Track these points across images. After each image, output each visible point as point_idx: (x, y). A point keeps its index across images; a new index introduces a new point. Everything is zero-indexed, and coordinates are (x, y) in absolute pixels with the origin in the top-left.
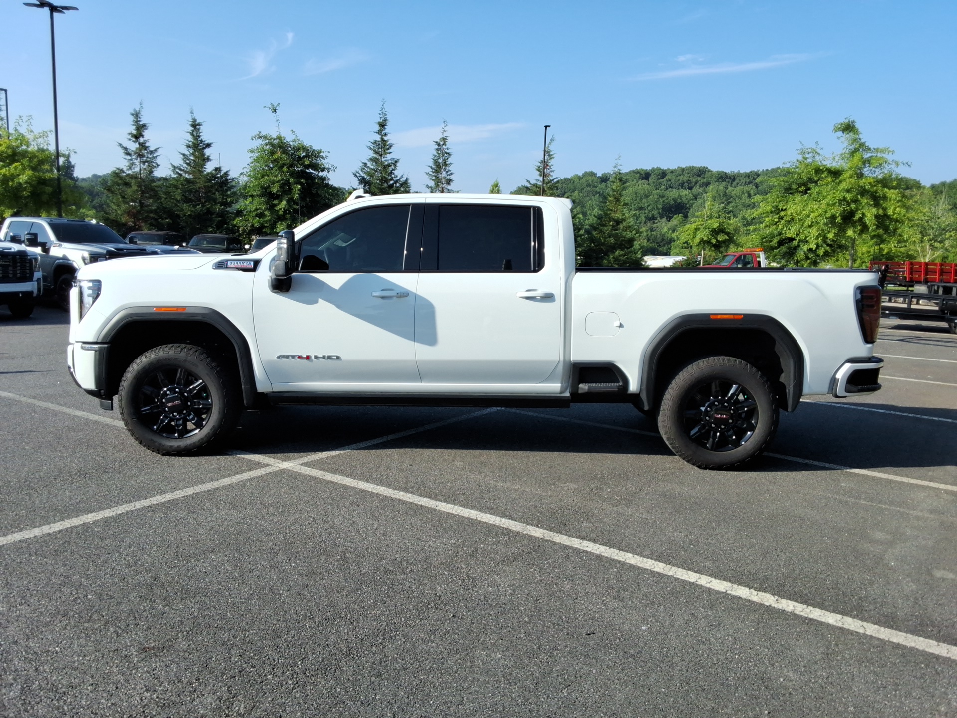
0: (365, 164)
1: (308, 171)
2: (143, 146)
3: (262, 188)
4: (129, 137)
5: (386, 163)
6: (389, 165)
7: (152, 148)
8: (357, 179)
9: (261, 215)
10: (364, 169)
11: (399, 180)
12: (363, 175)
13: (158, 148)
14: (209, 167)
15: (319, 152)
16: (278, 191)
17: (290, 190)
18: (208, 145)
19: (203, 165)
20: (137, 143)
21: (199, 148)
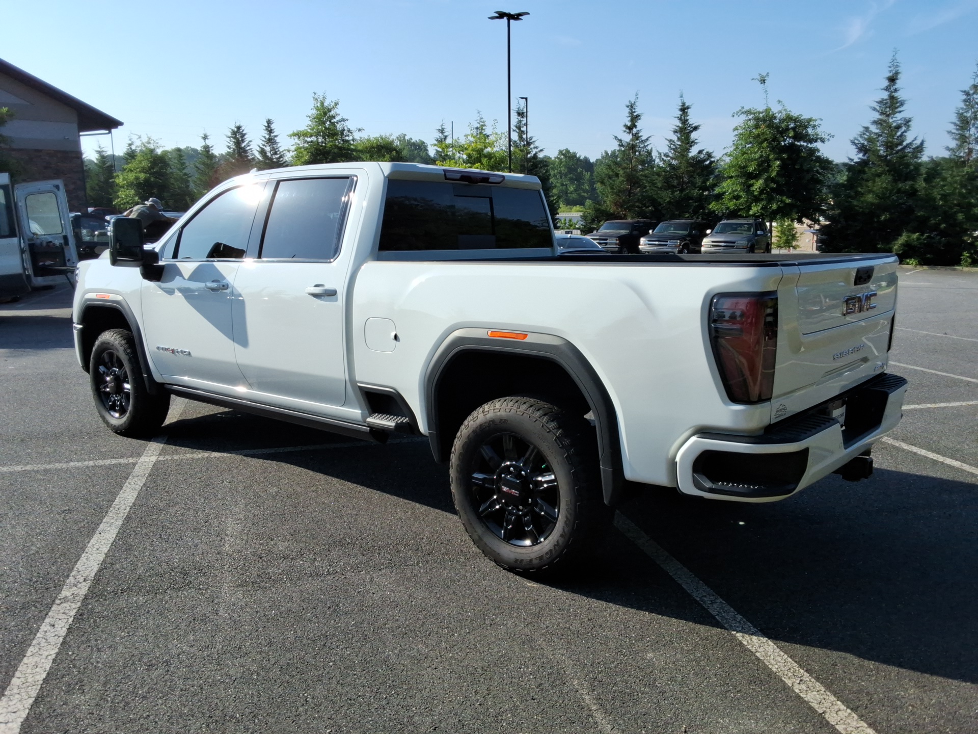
0: (867, 129)
1: (798, 144)
2: (636, 137)
3: (740, 167)
4: (624, 129)
5: (894, 124)
6: (898, 127)
7: (643, 138)
8: (854, 147)
9: (737, 198)
10: (864, 134)
11: (911, 144)
12: (862, 142)
13: (649, 137)
14: (693, 152)
15: (809, 120)
16: (755, 169)
17: (769, 166)
18: (696, 128)
19: (688, 150)
20: (631, 134)
21: (685, 131)
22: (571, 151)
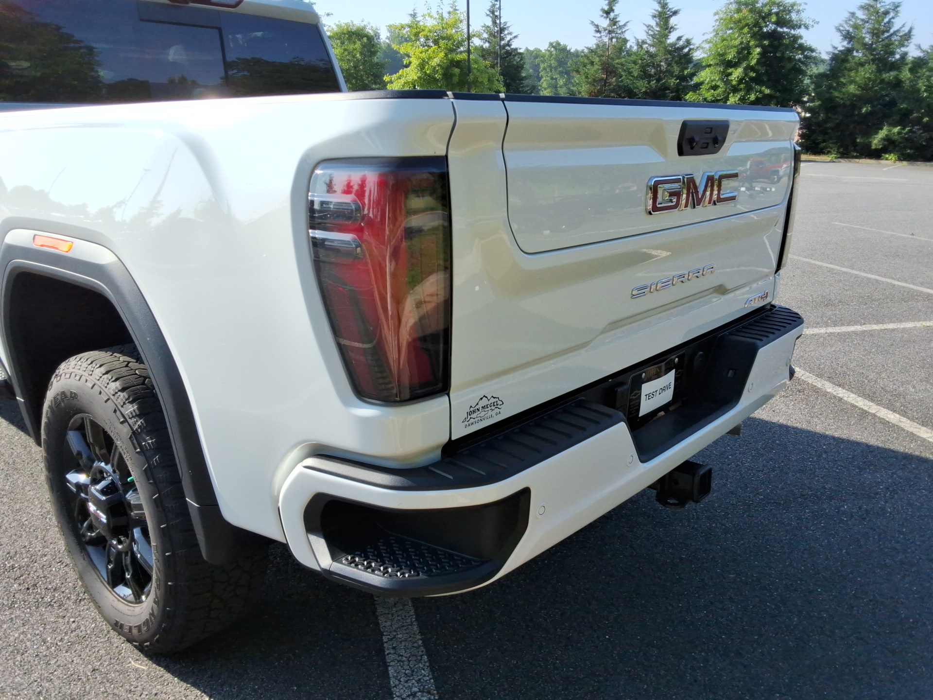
0: (853, 14)
1: (781, 30)
2: (614, 22)
3: (720, 55)
4: (601, 13)
5: (882, 10)
6: (886, 13)
7: (621, 23)
8: (839, 34)
9: (715, 88)
10: (850, 20)
11: (898, 31)
12: (848, 28)
13: (627, 22)
14: (672, 38)
15: (793, 5)
16: (735, 57)
17: (749, 53)
18: (675, 13)
19: (666, 36)
20: (608, 19)
21: (664, 17)
22: (562, 44)
